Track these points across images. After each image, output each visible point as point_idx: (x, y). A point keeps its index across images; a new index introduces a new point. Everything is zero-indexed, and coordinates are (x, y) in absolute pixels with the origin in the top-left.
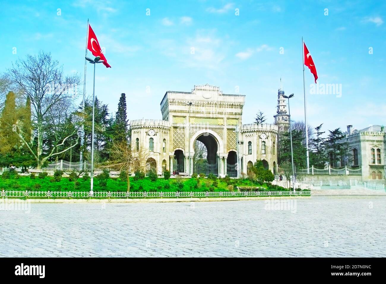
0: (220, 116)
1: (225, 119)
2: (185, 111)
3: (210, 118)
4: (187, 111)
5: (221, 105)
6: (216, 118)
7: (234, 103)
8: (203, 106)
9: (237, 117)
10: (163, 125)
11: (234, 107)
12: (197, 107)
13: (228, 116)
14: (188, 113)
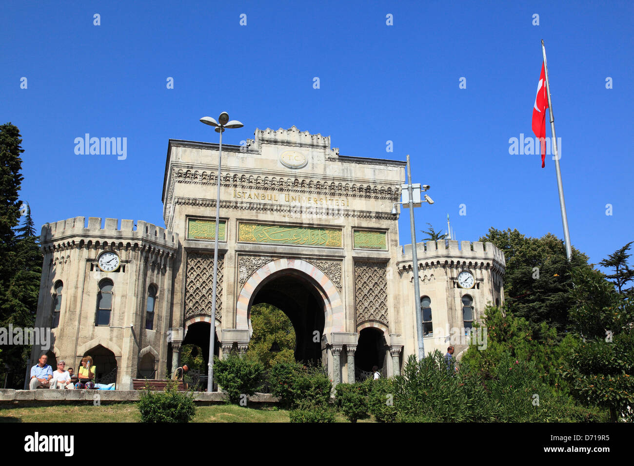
0: (333, 221)
2: (226, 202)
3: (300, 226)
4: (230, 202)
5: (334, 190)
6: (322, 227)
7: (374, 182)
8: (281, 190)
11: (373, 195)
12: (261, 192)
13: (356, 222)
14: (236, 207)
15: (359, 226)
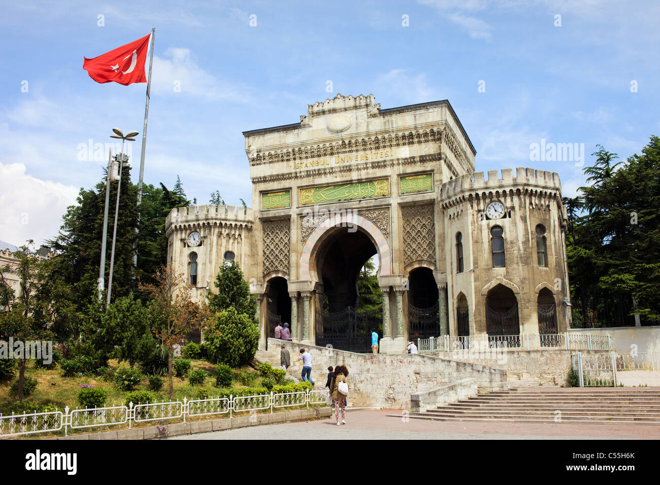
0: (379, 173)
1: (394, 179)
2: (288, 174)
3: (350, 183)
4: (291, 174)
5: (378, 144)
6: (370, 181)
7: (416, 128)
8: (332, 154)
9: (429, 166)
10: (219, 217)
11: (416, 140)
12: (316, 159)
13: (401, 169)
14: (296, 177)
15: (404, 172)
